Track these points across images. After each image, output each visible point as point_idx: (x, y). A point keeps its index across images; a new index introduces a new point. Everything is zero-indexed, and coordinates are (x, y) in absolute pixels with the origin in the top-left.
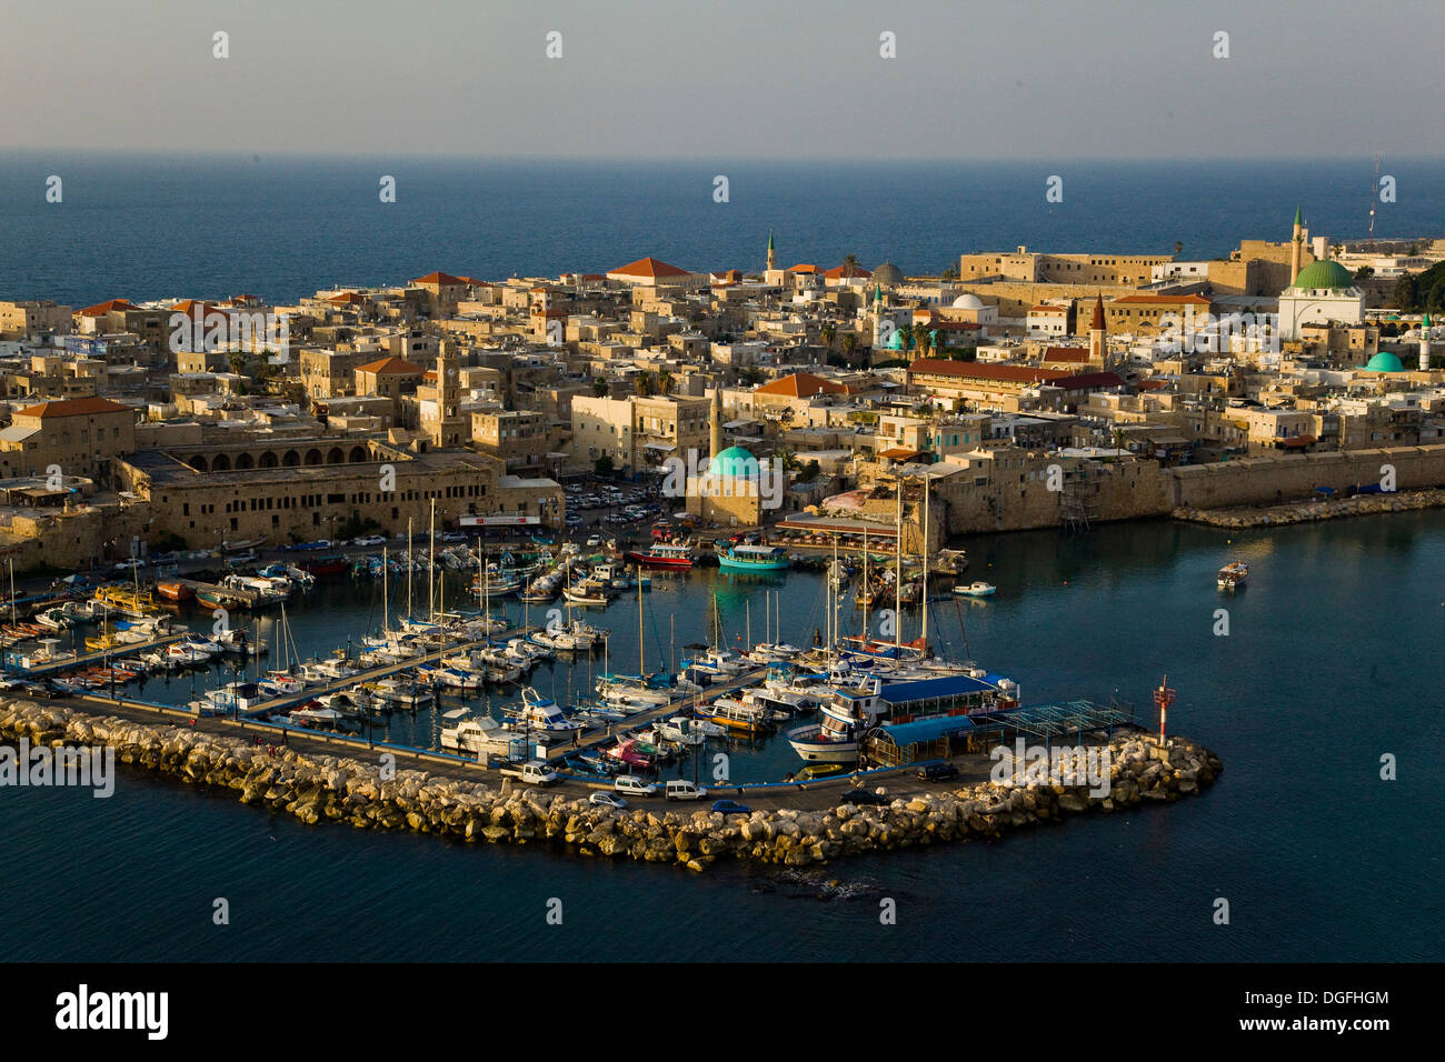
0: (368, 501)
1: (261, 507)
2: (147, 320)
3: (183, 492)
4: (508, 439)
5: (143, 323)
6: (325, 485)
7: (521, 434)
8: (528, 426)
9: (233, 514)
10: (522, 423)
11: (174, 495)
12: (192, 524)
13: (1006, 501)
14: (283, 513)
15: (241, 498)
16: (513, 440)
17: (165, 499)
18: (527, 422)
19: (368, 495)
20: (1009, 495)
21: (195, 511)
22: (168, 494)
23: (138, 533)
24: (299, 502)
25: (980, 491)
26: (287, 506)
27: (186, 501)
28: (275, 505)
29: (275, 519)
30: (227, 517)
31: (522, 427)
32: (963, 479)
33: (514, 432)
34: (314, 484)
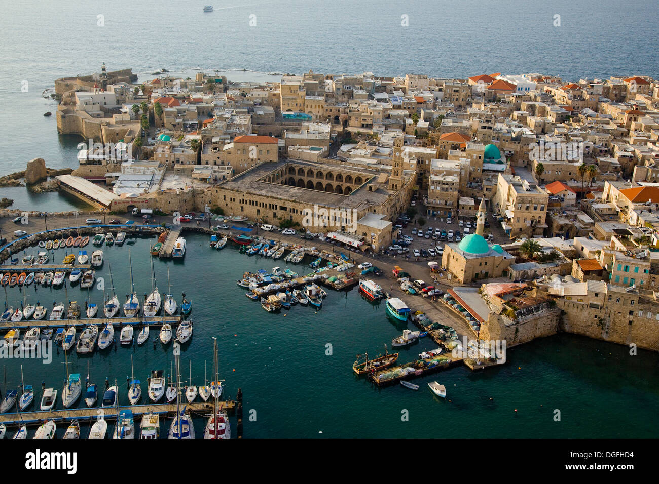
0: (297, 213)
1: (253, 204)
2: (454, 89)
3: (224, 190)
4: (435, 191)
5: (452, 89)
6: (279, 201)
7: (443, 189)
8: (447, 186)
9: (242, 205)
10: (444, 184)
11: (220, 190)
12: (227, 205)
13: (615, 324)
14: (262, 209)
15: (245, 199)
16: (438, 191)
17: (217, 192)
18: (447, 184)
19: (297, 210)
20: (617, 320)
21: (228, 200)
22: (218, 190)
23: (207, 203)
24: (268, 206)
25: (594, 312)
26: (263, 206)
27: (224, 195)
28: (258, 205)
29: (258, 211)
30: (240, 205)
31: (443, 186)
32: (581, 300)
33: (438, 188)
34: (274, 200)
